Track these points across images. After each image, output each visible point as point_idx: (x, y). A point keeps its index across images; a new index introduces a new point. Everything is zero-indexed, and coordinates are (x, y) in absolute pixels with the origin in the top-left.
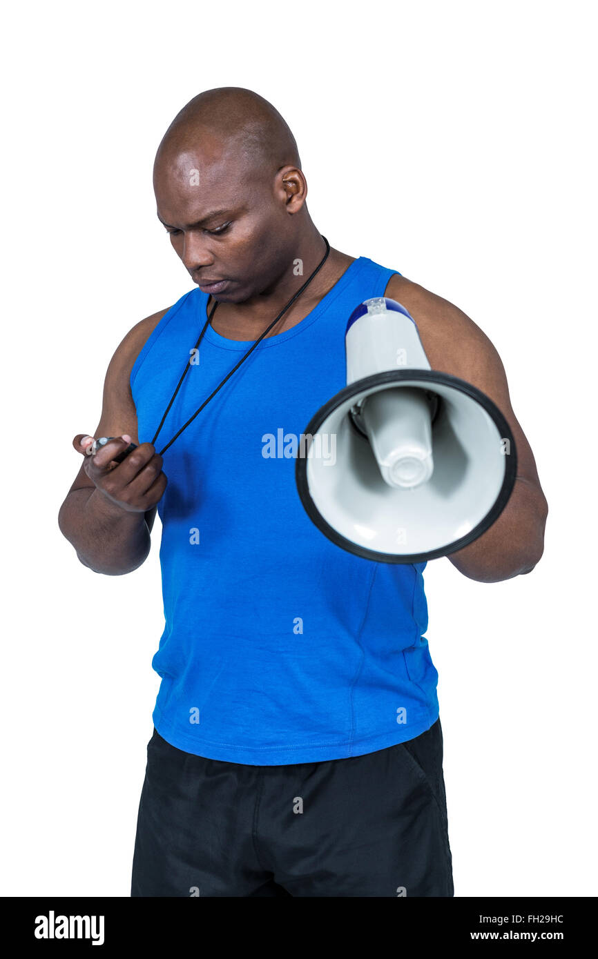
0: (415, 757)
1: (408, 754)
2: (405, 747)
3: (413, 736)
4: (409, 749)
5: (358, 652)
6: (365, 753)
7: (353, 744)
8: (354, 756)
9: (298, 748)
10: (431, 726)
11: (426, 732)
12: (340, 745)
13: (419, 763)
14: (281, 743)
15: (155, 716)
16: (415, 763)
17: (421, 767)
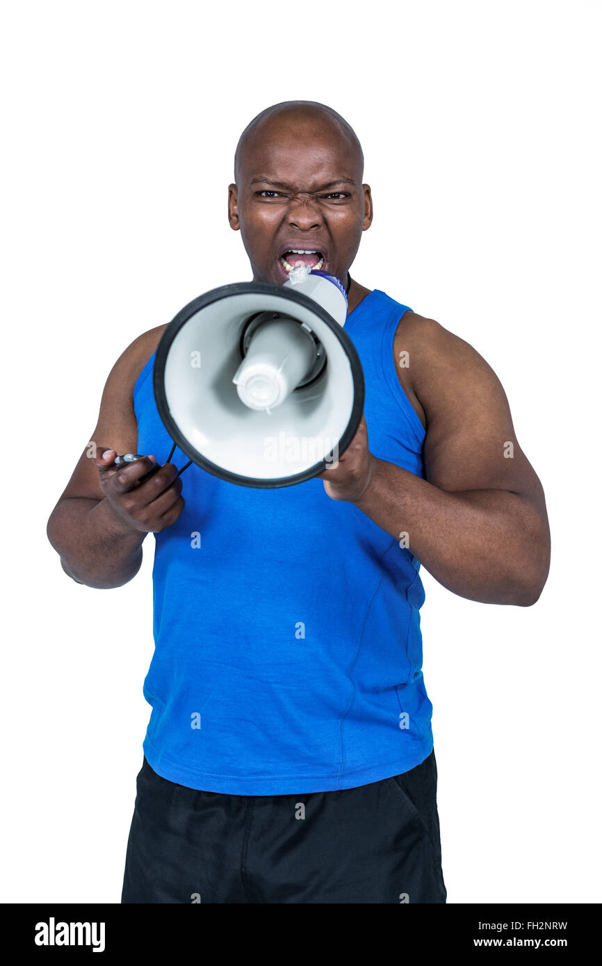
0: (407, 792)
1: (399, 789)
2: (397, 781)
3: (405, 770)
4: (401, 783)
5: (348, 686)
6: (355, 786)
7: (343, 777)
8: (343, 789)
9: (285, 779)
10: (423, 760)
11: (419, 766)
12: (329, 778)
13: (411, 798)
14: (269, 773)
15: (145, 746)
16: (407, 798)
17: (413, 803)
